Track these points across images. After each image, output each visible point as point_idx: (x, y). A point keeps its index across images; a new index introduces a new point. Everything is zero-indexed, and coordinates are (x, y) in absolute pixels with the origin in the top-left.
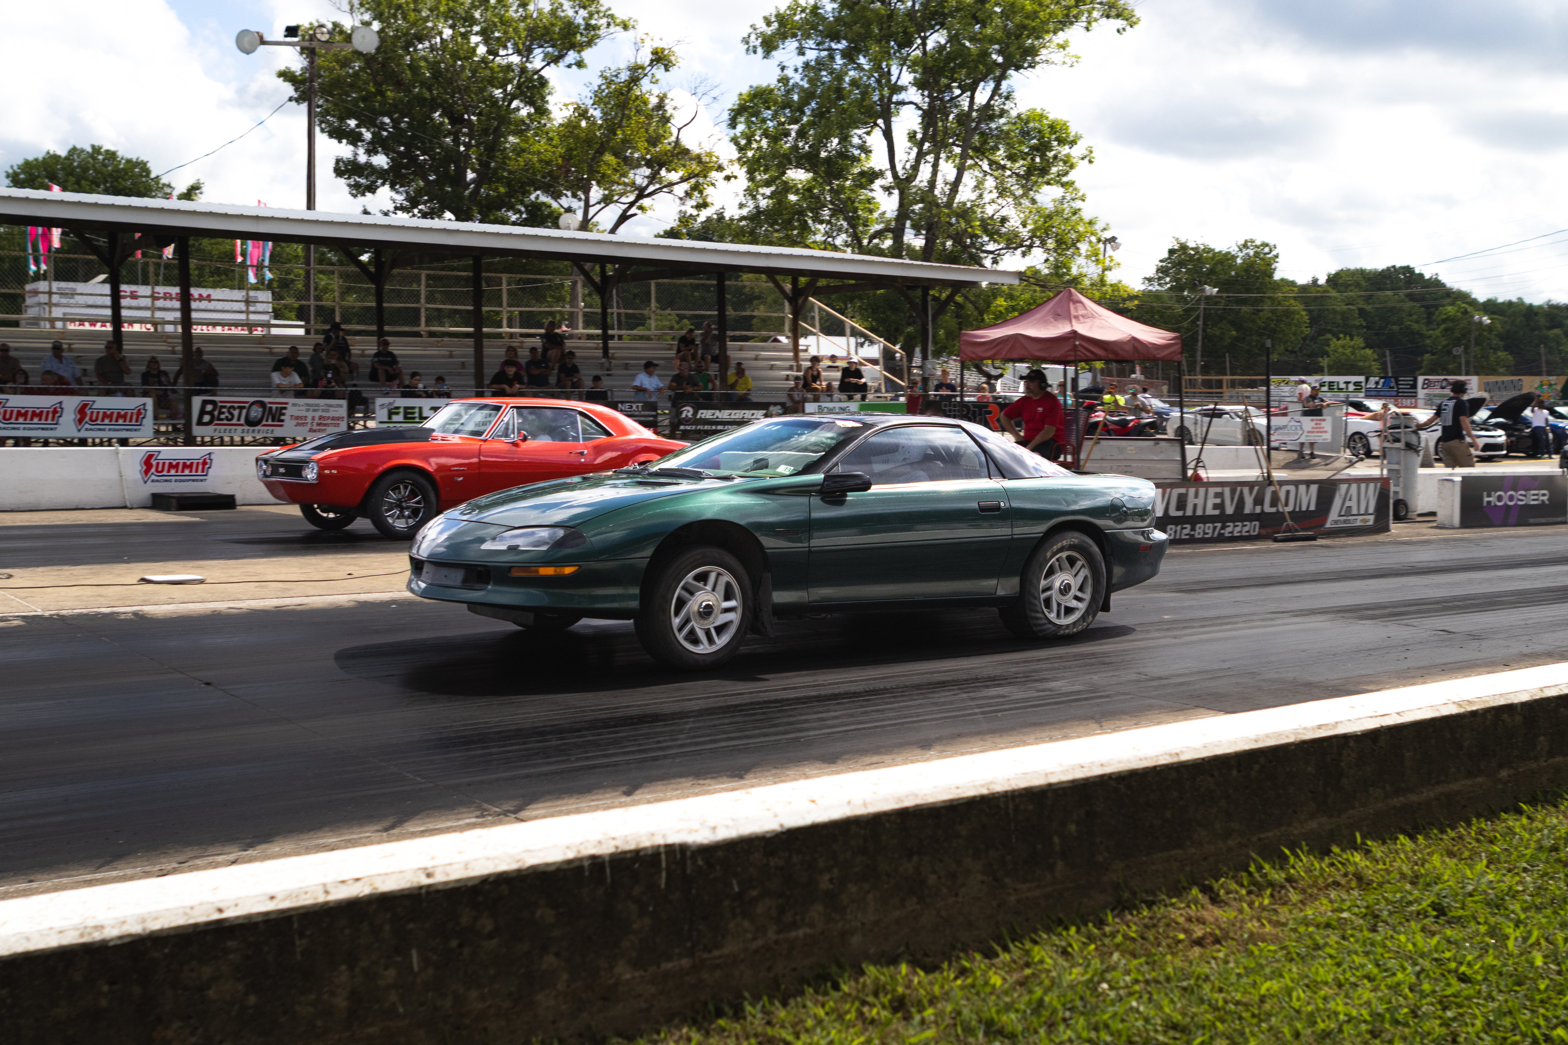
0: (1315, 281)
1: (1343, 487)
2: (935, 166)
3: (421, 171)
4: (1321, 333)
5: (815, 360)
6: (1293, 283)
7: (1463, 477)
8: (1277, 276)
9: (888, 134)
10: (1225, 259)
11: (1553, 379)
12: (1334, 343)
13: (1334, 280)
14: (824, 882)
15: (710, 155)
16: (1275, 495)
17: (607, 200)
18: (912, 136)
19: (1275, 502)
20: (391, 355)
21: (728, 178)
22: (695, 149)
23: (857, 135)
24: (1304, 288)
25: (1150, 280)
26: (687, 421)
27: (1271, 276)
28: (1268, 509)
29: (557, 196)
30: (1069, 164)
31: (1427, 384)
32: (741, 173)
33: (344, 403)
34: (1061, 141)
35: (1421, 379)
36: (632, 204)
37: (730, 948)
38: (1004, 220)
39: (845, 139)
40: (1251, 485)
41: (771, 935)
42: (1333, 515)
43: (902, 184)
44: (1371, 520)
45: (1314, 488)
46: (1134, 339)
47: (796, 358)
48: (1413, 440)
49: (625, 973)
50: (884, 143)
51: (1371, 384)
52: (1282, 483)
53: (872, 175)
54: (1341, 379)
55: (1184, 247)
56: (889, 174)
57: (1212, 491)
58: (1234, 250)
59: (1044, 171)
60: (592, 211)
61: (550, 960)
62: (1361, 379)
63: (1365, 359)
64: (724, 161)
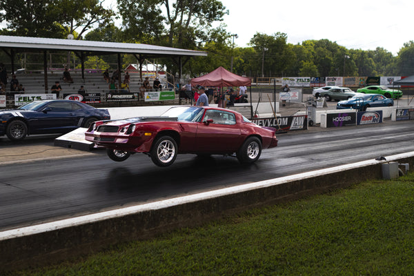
0: (299, 44)
1: (295, 118)
2: (182, 17)
3: (17, 15)
4: (300, 60)
5: (147, 78)
6: (292, 45)
7: (328, 114)
8: (287, 43)
9: (167, 6)
10: (271, 38)
11: (364, 77)
12: (305, 63)
13: (304, 44)
14: (175, 215)
15: (111, 10)
16: (276, 121)
17: (78, 25)
18: (174, 5)
19: (276, 123)
20: (17, 80)
21: (117, 18)
22: (106, 9)
23: (157, 7)
24: (295, 46)
25: (248, 44)
26: (109, 99)
27: (285, 43)
28: (274, 125)
29: (62, 23)
30: (221, 14)
31: (328, 79)
32: (121, 17)
33: (5, 96)
34: (219, 8)
35: (326, 78)
36: (86, 26)
37: (161, 226)
38: (203, 32)
39: (153, 7)
40: (269, 119)
41: (167, 224)
42: (292, 126)
43: (171, 21)
44: (302, 127)
45: (287, 119)
46: (238, 81)
47: (141, 77)
48: (315, 104)
49: (145, 230)
50: (166, 8)
51: (312, 80)
52: (278, 117)
53: (162, 18)
54: (304, 78)
55: (259, 34)
56: (167, 19)
57: (259, 121)
58: (274, 35)
59: (215, 16)
60: (74, 28)
61: (134, 228)
62: (309, 78)
63: (313, 68)
64: (115, 12)
